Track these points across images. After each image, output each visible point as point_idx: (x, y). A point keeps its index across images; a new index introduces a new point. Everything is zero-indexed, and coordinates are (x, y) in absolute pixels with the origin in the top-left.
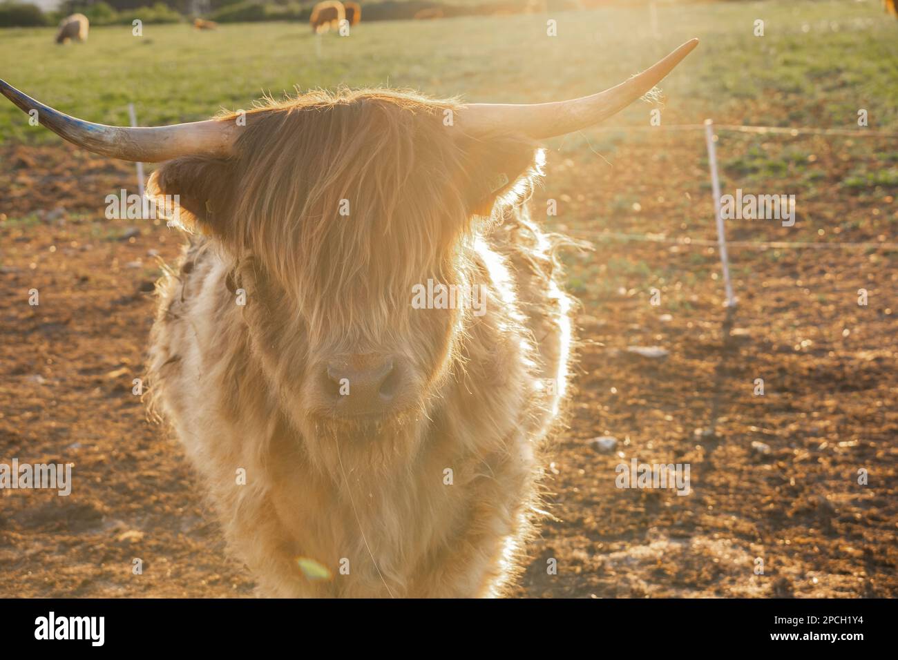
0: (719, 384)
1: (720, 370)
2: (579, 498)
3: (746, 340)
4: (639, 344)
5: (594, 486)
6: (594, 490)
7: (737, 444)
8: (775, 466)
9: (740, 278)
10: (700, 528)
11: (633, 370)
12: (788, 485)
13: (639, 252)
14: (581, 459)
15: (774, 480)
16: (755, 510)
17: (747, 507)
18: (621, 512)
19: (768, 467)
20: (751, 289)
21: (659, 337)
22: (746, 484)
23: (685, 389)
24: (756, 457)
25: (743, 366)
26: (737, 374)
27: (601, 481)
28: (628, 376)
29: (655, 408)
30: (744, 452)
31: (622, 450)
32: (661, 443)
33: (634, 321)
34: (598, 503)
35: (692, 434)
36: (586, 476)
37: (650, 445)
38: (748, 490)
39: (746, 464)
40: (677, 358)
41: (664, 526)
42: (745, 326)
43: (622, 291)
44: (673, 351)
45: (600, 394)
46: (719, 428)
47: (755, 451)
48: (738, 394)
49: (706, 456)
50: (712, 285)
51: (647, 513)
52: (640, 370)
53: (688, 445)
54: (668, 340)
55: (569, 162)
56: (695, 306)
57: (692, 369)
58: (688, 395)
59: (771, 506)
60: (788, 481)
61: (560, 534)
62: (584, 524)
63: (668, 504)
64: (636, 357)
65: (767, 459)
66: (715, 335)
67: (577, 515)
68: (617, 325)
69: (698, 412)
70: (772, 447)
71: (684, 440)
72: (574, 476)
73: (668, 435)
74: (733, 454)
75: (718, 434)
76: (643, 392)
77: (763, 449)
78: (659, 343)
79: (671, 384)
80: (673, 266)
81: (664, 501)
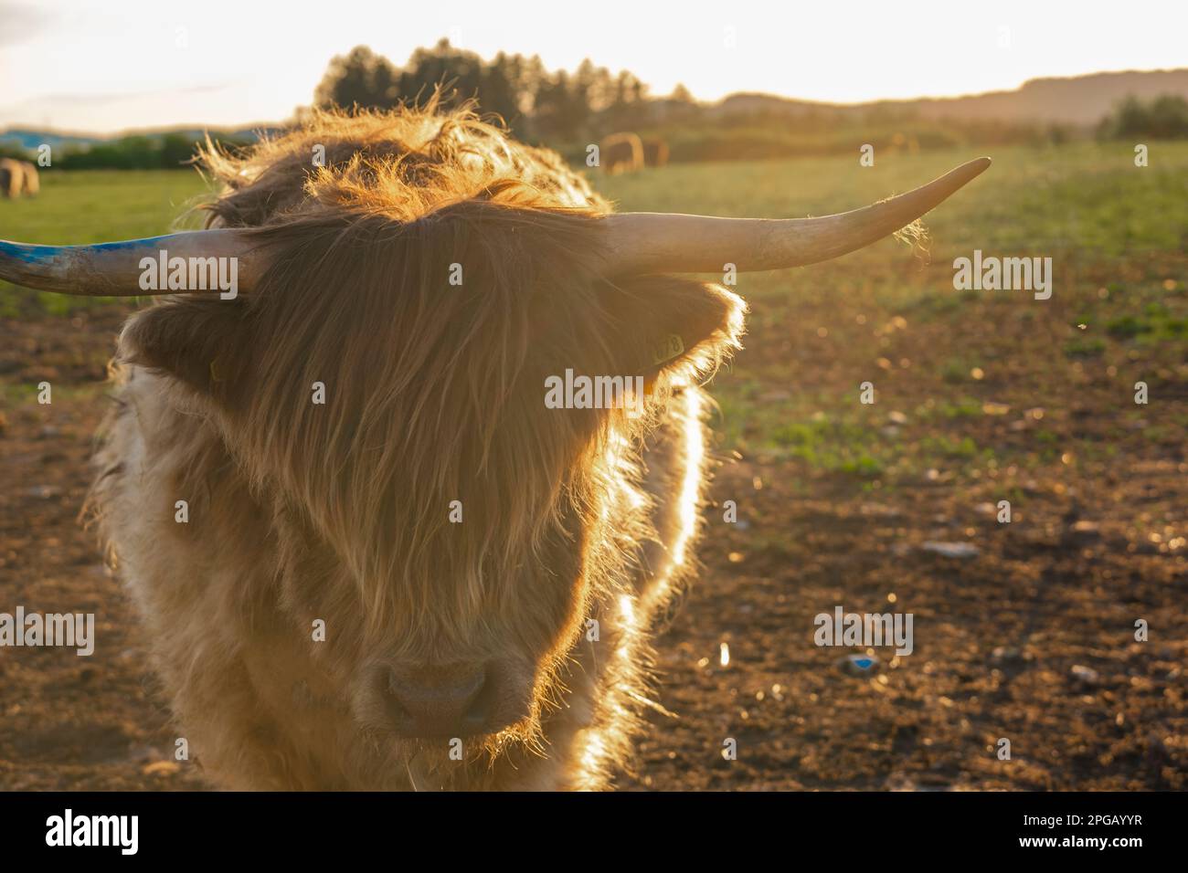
0: (1042, 591)
1: (1048, 575)
2: (802, 731)
3: (1093, 537)
4: (941, 540)
5: (828, 716)
6: (826, 721)
7: (1052, 669)
8: (1099, 699)
9: (1100, 460)
10: (966, 774)
11: (926, 574)
12: (1111, 722)
13: (969, 427)
14: (820, 682)
15: (1092, 717)
16: (1055, 753)
17: (1043, 749)
18: (858, 750)
19: (1088, 699)
20: (1113, 473)
21: (970, 531)
22: (1051, 721)
23: (992, 598)
24: (1075, 687)
25: (1080, 569)
26: (1072, 579)
27: (840, 710)
28: (916, 580)
29: (945, 622)
30: (1060, 679)
31: (886, 674)
32: (943, 665)
33: (941, 511)
34: (826, 739)
35: (989, 655)
36: (820, 702)
37: (928, 668)
38: (1053, 728)
39: (1059, 695)
40: (992, 560)
41: (915, 770)
42: (1094, 519)
43: (933, 474)
44: (987, 549)
45: (871, 602)
46: (1029, 647)
47: (1074, 678)
48: (1066, 605)
49: (1003, 684)
50: (1059, 470)
51: (893, 753)
52: (937, 573)
53: (981, 669)
54: (982, 536)
55: (900, 322)
56: (1030, 494)
57: (1008, 573)
58: (995, 605)
59: (1082, 749)
60: (1114, 718)
61: (762, 776)
62: (799, 765)
63: (928, 742)
64: (933, 556)
65: (1089, 688)
66: (1050, 530)
67: (792, 752)
68: (914, 516)
69: (1005, 627)
70: (1100, 674)
71: (976, 662)
72: (802, 702)
73: (956, 654)
74: (1043, 681)
75: (1027, 656)
76: (932, 600)
77: (1086, 676)
78: (967, 539)
79: (974, 591)
80: (1010, 446)
81: (923, 737)
